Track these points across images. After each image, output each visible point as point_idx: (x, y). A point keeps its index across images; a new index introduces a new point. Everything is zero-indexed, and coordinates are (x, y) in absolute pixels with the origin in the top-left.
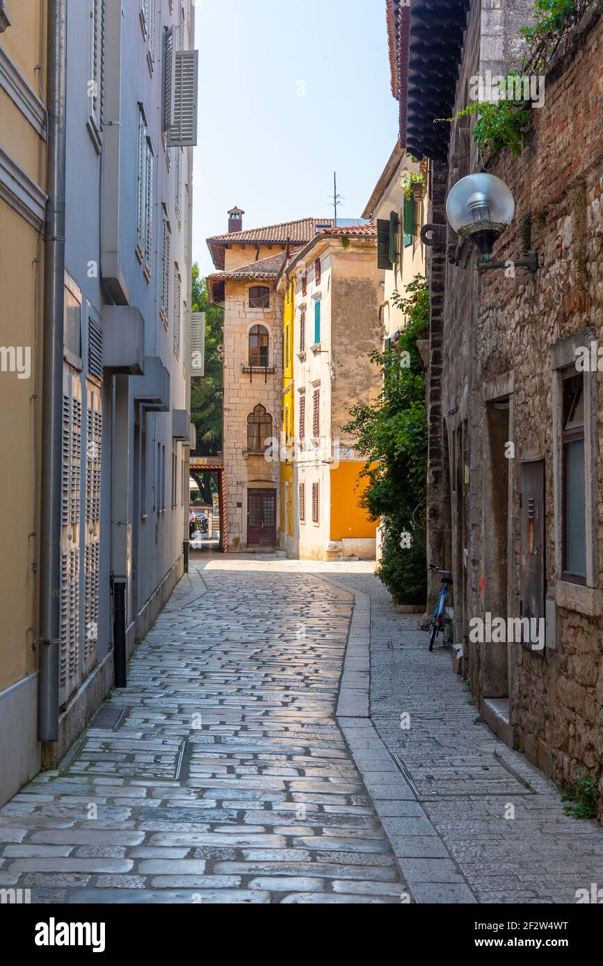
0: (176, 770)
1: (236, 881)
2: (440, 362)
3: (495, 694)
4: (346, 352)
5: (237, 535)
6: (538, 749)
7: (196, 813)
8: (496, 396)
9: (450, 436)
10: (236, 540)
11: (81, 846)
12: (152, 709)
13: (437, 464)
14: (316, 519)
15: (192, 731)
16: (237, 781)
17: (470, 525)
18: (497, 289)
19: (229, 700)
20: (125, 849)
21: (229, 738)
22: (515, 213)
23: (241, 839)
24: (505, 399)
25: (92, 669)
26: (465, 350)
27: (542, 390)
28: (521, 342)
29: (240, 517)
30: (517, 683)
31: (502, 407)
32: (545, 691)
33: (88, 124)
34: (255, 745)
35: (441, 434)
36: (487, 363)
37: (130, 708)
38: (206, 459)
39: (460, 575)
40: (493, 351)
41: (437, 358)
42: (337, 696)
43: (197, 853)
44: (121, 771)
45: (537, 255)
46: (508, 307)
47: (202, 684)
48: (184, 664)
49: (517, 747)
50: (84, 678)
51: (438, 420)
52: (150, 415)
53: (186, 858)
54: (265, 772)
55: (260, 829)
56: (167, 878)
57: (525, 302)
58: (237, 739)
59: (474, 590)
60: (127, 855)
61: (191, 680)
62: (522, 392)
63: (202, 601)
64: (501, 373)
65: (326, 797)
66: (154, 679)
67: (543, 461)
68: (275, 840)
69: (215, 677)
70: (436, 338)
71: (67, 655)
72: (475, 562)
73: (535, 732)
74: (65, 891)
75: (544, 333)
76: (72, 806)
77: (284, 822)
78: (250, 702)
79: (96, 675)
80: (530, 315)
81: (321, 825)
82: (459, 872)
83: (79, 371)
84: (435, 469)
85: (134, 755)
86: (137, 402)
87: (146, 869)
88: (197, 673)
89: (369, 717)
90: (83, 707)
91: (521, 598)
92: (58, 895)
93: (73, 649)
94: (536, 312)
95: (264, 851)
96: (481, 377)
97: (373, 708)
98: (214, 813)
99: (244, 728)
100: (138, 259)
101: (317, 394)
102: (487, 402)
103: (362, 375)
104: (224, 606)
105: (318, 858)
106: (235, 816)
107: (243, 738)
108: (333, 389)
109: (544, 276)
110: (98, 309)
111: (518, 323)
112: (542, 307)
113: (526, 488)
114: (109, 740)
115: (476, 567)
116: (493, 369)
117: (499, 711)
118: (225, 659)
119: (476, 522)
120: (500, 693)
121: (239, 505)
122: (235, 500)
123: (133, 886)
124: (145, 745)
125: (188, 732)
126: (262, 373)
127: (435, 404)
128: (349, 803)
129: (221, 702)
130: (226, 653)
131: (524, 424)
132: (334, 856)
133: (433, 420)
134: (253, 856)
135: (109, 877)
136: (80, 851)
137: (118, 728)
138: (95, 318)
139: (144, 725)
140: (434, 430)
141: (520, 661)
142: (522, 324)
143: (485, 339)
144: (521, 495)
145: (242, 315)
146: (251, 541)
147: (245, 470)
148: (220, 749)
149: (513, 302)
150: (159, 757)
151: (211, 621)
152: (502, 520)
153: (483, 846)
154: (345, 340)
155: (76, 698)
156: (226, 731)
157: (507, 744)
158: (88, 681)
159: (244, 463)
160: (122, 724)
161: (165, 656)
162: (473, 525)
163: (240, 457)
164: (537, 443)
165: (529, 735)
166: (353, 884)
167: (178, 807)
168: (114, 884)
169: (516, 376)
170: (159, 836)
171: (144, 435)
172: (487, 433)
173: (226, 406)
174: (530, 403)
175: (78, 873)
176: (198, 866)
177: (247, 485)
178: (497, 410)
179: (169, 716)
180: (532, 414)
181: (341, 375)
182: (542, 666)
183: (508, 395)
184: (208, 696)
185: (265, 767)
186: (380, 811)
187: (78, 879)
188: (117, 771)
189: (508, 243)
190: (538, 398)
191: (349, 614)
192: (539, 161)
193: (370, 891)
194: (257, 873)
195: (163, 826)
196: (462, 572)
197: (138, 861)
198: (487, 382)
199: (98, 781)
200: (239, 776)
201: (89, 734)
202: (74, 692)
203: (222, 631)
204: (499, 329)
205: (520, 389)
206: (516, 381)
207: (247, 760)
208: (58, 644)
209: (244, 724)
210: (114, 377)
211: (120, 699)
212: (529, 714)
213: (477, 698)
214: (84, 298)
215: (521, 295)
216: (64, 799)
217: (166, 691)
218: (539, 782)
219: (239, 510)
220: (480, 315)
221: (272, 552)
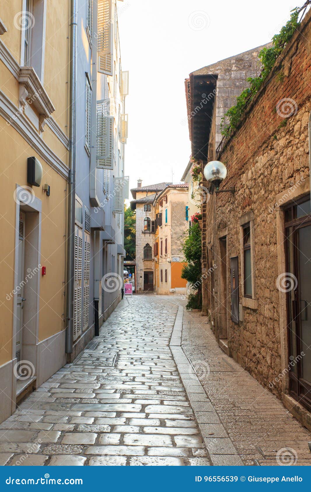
0: (113, 363)
1: (130, 401)
2: (206, 227)
3: (223, 338)
4: (176, 225)
5: (140, 287)
6: (238, 357)
7: (119, 378)
8: (222, 236)
9: (209, 251)
10: (140, 289)
11: (78, 389)
12: (107, 343)
13: (205, 261)
14: (166, 281)
15: (120, 351)
16: (134, 367)
17: (214, 280)
18: (222, 200)
19: (133, 340)
20: (93, 390)
21: (132, 353)
22: (227, 174)
23: (133, 386)
24: (225, 237)
25: (87, 329)
26: (212, 222)
27: (237, 233)
28: (230, 218)
29: (141, 281)
30: (230, 334)
31: (224, 240)
32: (239, 336)
33: (85, 147)
34: (141, 355)
35: (206, 251)
36: (219, 225)
37: (99, 343)
38: (130, 261)
39: (212, 298)
40: (221, 221)
41: (205, 226)
42: (170, 339)
43: (117, 391)
44: (94, 364)
45: (234, 188)
46: (226, 206)
47: (125, 335)
48: (119, 329)
49: (231, 356)
50: (83, 332)
51: (205, 247)
52: (109, 245)
53: (114, 393)
54: (143, 364)
55: (141, 383)
56: (106, 400)
57: (231, 204)
58: (135, 353)
59: (216, 302)
60: (93, 392)
61: (121, 334)
62: (230, 234)
63: (127, 308)
64: (224, 228)
65: (163, 372)
66: (109, 333)
67: (237, 257)
68: (145, 387)
69: (129, 333)
70: (204, 219)
71: (76, 324)
72: (216, 293)
73: (236, 350)
74: (71, 404)
75: (237, 213)
76: (76, 375)
77: (149, 381)
78: (140, 341)
79: (88, 332)
80: (232, 208)
81: (161, 382)
82: (208, 398)
83: (81, 228)
84: (204, 263)
85: (99, 358)
86: (104, 240)
87: (99, 397)
88: (124, 331)
89: (181, 346)
90: (83, 342)
91: (231, 304)
92: (68, 406)
93: (79, 322)
94: (234, 207)
95: (141, 390)
96: (217, 230)
97: (182, 343)
98: (125, 378)
99: (138, 350)
100: (104, 193)
101: (166, 240)
102: (219, 238)
103: (181, 233)
104: (134, 310)
105: (159, 393)
106: (132, 379)
107: (137, 353)
108: (172, 238)
109: (237, 195)
110: (89, 208)
111: (229, 211)
112: (236, 205)
113: (232, 266)
114: (91, 353)
115: (216, 295)
116: (221, 227)
117: (224, 343)
118: (133, 326)
119: (216, 279)
120: (225, 337)
121: (141, 277)
122: (140, 275)
123: (94, 402)
124: (104, 355)
125: (118, 351)
126: (149, 233)
127: (204, 241)
128: (172, 374)
129: (131, 341)
130: (133, 325)
131: (231, 245)
132: (165, 393)
133: (203, 246)
134: (137, 392)
135: (86, 399)
136: (77, 390)
137: (95, 349)
138: (87, 211)
139: (104, 349)
140: (204, 250)
141: (231, 326)
142: (230, 211)
143: (218, 217)
144: (230, 269)
145: (142, 214)
146: (145, 289)
147: (143, 265)
148: (128, 356)
149: (227, 204)
150: (108, 359)
151: (130, 315)
152: (225, 278)
153: (217, 389)
154: (176, 222)
155: (80, 339)
156: (131, 351)
157: (227, 355)
158: (85, 333)
159: (143, 263)
160: (96, 348)
161: (113, 326)
162: (216, 280)
163: (142, 261)
164: (235, 251)
165: (234, 351)
166: (171, 402)
167: (112, 376)
168: (88, 402)
169: (229, 229)
170: (105, 386)
171: (106, 252)
172: (220, 249)
173: (136, 244)
174: (233, 238)
175: (76, 398)
176: (118, 395)
177: (144, 270)
178: (223, 240)
179: (113, 345)
180: (234, 241)
181: (174, 233)
182: (238, 327)
183: (226, 236)
184: (126, 339)
185: (144, 362)
186: (182, 377)
187: (75, 400)
188: (93, 364)
189: (225, 185)
190: (235, 236)
191: (176, 313)
192: (235, 156)
193: (176, 404)
194: (138, 398)
195: (107, 382)
196: (213, 297)
197: (97, 394)
198: (219, 232)
199: (86, 367)
200: (134, 365)
201: (84, 351)
202: (79, 337)
203: (133, 318)
204: (223, 213)
205: (230, 233)
206: (228, 230)
207: (137, 360)
208: (73, 320)
209: (138, 348)
210: (95, 231)
211: (97, 340)
212: (234, 345)
213: (218, 339)
214: (83, 204)
215: (230, 202)
216: (74, 373)
217: (112, 337)
218: (237, 367)
219: (141, 278)
220: (217, 209)
221: (152, 293)
